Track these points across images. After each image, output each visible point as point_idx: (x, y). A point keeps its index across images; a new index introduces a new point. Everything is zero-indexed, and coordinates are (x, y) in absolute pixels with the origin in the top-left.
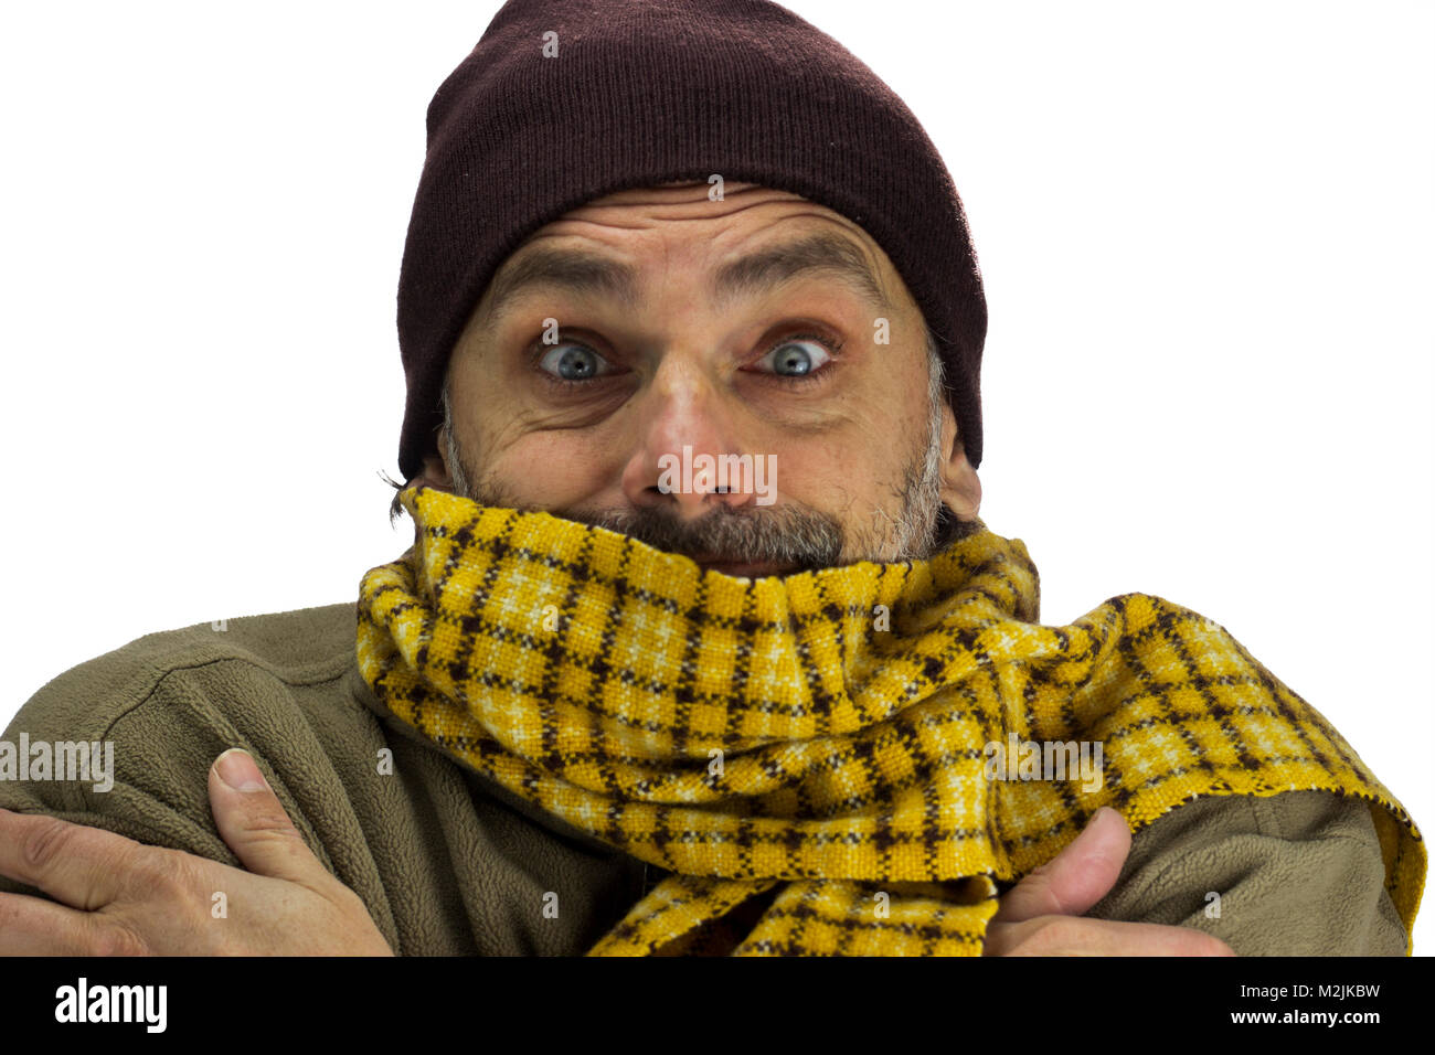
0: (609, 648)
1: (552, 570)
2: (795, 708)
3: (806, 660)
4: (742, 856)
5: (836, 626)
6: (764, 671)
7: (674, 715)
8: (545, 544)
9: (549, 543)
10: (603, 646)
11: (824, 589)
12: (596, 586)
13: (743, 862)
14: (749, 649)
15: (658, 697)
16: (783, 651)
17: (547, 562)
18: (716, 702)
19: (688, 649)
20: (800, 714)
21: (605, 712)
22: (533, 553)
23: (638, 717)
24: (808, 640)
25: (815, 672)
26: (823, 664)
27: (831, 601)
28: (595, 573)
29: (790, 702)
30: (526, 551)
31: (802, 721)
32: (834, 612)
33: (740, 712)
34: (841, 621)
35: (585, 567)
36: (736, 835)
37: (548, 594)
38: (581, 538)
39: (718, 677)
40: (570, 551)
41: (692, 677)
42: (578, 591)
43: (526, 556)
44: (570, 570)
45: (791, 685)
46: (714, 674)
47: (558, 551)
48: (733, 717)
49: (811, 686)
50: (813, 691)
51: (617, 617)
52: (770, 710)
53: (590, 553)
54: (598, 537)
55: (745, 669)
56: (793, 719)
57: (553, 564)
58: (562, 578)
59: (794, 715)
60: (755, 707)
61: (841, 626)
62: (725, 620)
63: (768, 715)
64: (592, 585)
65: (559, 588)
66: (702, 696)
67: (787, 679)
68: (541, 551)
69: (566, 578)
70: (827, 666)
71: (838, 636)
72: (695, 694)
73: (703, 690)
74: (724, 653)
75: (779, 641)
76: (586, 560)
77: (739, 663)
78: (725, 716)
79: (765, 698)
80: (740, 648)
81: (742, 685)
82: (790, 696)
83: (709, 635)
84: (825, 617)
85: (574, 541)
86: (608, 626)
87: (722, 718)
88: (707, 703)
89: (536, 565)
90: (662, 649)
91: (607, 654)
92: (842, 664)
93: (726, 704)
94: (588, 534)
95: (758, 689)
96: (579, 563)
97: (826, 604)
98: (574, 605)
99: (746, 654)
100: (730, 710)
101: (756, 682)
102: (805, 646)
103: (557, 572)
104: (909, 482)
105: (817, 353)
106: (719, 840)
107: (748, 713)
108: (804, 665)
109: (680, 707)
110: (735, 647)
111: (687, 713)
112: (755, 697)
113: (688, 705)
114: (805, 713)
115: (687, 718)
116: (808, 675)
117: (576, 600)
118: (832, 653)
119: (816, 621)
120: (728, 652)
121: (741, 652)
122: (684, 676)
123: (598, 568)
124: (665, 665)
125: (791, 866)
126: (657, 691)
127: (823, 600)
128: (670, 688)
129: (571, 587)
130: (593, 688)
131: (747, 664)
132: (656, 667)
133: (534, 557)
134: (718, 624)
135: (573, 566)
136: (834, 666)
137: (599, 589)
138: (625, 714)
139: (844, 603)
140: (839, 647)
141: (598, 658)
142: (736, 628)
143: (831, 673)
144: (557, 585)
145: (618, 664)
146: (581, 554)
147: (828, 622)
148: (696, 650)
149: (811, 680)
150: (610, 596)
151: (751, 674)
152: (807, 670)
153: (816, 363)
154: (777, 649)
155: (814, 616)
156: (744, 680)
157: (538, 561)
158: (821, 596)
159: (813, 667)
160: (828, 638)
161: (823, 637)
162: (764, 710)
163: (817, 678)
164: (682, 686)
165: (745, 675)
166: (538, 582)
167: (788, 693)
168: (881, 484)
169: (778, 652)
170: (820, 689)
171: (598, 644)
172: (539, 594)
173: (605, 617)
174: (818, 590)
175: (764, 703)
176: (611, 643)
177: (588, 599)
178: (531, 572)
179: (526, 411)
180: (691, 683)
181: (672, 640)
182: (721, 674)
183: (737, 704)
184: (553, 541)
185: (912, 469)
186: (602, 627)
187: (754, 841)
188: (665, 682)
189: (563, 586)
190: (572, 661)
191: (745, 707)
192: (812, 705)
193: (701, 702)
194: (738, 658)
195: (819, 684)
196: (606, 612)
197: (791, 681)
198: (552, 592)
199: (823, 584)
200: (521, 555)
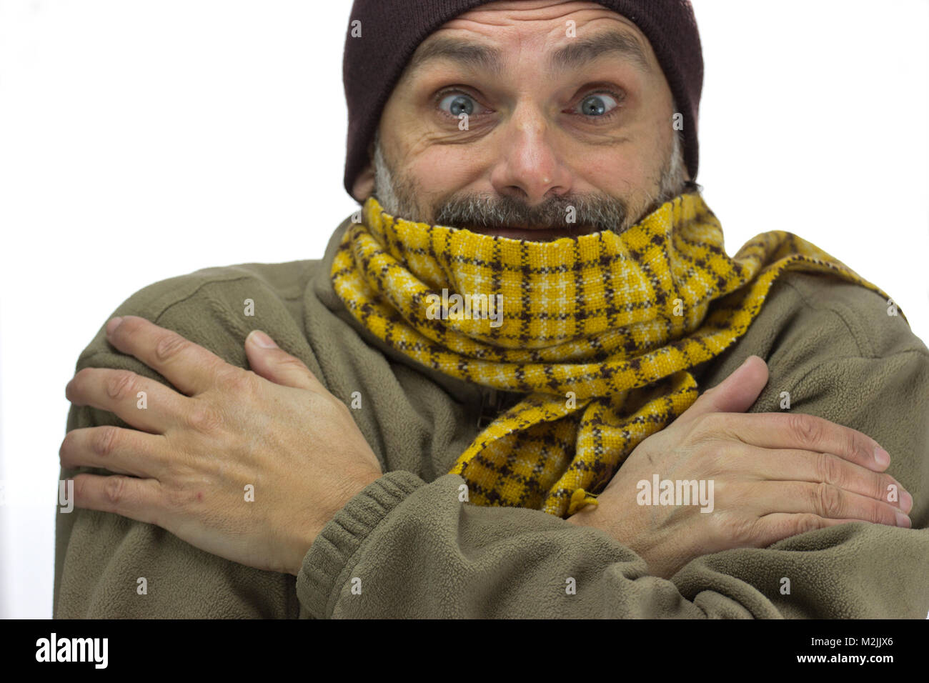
0: (528, 305)
1: (479, 267)
2: (646, 303)
3: (649, 273)
4: (608, 384)
5: (661, 247)
6: (621, 286)
7: (575, 329)
8: (471, 252)
9: (473, 251)
10: (524, 305)
11: (648, 229)
12: (509, 272)
13: (609, 386)
14: (609, 274)
15: (564, 321)
16: (629, 270)
17: (475, 263)
18: (600, 314)
19: (577, 288)
20: (649, 306)
21: (531, 337)
22: (465, 258)
23: (552, 334)
24: (647, 261)
25: (656, 279)
26: (660, 273)
27: (654, 234)
28: (506, 265)
29: (642, 300)
30: (461, 257)
31: (650, 310)
32: (658, 240)
33: (614, 316)
34: (663, 243)
35: (499, 263)
36: (600, 373)
37: (481, 283)
38: (492, 246)
39: (597, 298)
40: (487, 255)
41: (583, 303)
42: (499, 278)
43: (461, 260)
44: (490, 266)
45: (640, 289)
46: (595, 298)
47: (479, 255)
48: (611, 320)
49: (654, 288)
50: (656, 291)
51: (528, 287)
52: (632, 309)
53: (500, 254)
54: (502, 243)
55: (610, 287)
56: (645, 310)
57: (479, 264)
58: (486, 272)
59: (646, 307)
60: (622, 310)
61: (665, 246)
62: (592, 262)
63: (631, 312)
64: (506, 272)
65: (486, 278)
66: (591, 313)
67: (636, 286)
68: (469, 256)
69: (490, 272)
70: (662, 274)
71: (664, 253)
72: (587, 313)
73: (591, 309)
74: (597, 283)
75: (625, 265)
76: (498, 258)
77: (606, 285)
78: (606, 321)
79: (627, 302)
80: (604, 276)
81: (612, 298)
82: (641, 296)
83: (586, 275)
84: (654, 244)
85: (488, 248)
86: (523, 293)
87: (604, 323)
88: (595, 316)
89: (469, 265)
90: (563, 295)
91: (528, 309)
92: (670, 271)
93: (605, 314)
94: (495, 242)
95: (622, 298)
96: (494, 261)
97: (652, 237)
98: (499, 287)
99: (608, 278)
100: (609, 316)
101: (619, 293)
102: (646, 265)
103: (483, 268)
104: (662, 175)
105: (608, 101)
106: (590, 379)
107: (619, 315)
108: (648, 276)
109: (579, 323)
110: (601, 276)
111: (582, 326)
112: (621, 303)
113: (583, 321)
114: (652, 305)
115: (583, 328)
116: (652, 281)
117: (499, 284)
118: (663, 265)
119: (649, 248)
120: (598, 280)
121: (605, 278)
122: (578, 305)
123: (507, 262)
124: (565, 302)
125: (639, 380)
126: (563, 318)
127: (649, 235)
128: (571, 314)
129: (494, 277)
130: (523, 327)
131: (610, 284)
132: (561, 306)
133: (466, 261)
134: (589, 266)
135: (491, 263)
136: (666, 273)
137: (511, 274)
138: (544, 335)
139: (662, 232)
140: (666, 260)
141: (523, 313)
142: (599, 264)
143: (665, 278)
144: (485, 276)
145: (536, 312)
146: (495, 256)
147: (656, 247)
148: (582, 287)
149: (654, 284)
150: (520, 275)
151: (614, 290)
152: (650, 278)
153: (608, 108)
154: (627, 270)
155: (647, 247)
156: (612, 295)
157: (469, 262)
158: (647, 233)
159: (654, 276)
160: (659, 256)
161: (656, 257)
162: (628, 310)
163: (658, 282)
164: (578, 311)
165: (611, 291)
166: (472, 276)
167: (639, 295)
168: (648, 178)
169: (626, 272)
170: (660, 289)
171: (521, 305)
172: (476, 284)
173: (520, 289)
174: (645, 231)
175: (627, 305)
176: (528, 302)
177: (506, 281)
178: (467, 270)
179: (430, 133)
180: (583, 307)
181: (567, 287)
182: (598, 295)
183: (612, 311)
184: (475, 250)
185: (664, 167)
186: (520, 295)
187: (613, 373)
188: (568, 312)
189: (488, 276)
190: (509, 317)
191: (618, 312)
192: (656, 300)
193: (591, 316)
194: (605, 282)
195: (659, 286)
196: (520, 286)
197: (639, 287)
198: (483, 281)
199: (646, 227)
200: (459, 261)
